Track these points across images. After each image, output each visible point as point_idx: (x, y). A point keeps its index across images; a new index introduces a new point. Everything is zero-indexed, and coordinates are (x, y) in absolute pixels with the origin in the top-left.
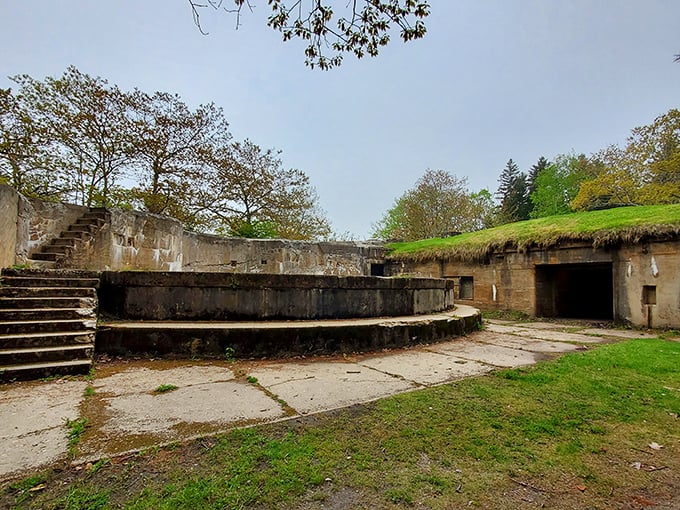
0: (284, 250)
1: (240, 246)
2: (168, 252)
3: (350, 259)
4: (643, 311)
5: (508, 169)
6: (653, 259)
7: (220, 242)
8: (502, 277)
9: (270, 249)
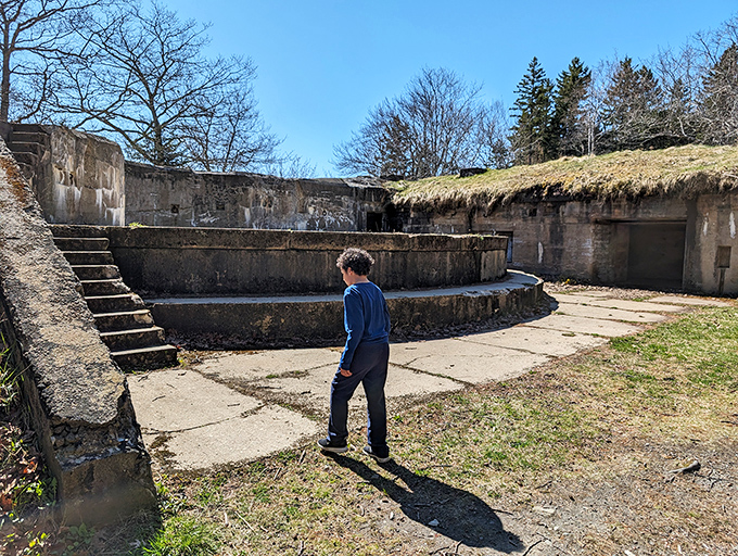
0: (251, 189)
1: (184, 183)
2: (110, 193)
3: (341, 204)
4: (715, 275)
5: (530, 73)
6: (732, 215)
7: (154, 175)
8: (552, 233)
9: (229, 188)
